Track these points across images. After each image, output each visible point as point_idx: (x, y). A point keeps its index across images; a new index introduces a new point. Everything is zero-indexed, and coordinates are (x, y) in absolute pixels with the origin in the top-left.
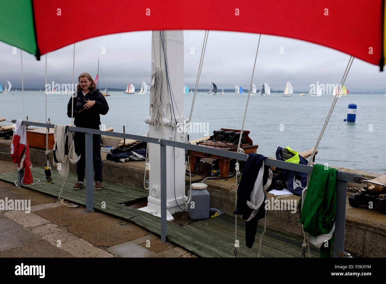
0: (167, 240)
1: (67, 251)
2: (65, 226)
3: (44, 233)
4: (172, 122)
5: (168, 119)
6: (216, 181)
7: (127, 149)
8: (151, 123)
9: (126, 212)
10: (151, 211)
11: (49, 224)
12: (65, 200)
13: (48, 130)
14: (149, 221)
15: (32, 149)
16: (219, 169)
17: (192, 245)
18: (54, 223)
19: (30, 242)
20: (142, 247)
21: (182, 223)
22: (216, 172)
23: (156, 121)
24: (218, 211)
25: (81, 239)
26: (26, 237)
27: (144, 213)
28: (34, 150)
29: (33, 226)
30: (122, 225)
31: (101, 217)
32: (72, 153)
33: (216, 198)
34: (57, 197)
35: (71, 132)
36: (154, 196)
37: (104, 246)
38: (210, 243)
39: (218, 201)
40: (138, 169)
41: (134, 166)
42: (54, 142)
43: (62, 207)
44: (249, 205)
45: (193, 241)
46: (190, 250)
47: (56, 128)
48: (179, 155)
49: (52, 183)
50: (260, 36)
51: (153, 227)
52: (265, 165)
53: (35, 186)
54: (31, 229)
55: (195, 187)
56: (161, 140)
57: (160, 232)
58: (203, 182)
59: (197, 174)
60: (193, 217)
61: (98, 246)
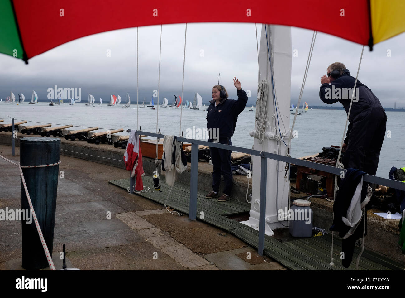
0: (264, 253)
1: (167, 254)
2: (168, 232)
3: (149, 235)
4: (277, 135)
5: (273, 133)
6: (321, 199)
7: (234, 163)
8: (256, 137)
9: (227, 224)
10: (253, 225)
11: (154, 228)
12: (171, 208)
13: (158, 140)
14: (249, 234)
15: (145, 159)
16: (326, 188)
17: (289, 261)
18: (158, 228)
19: (136, 242)
20: (238, 257)
21: (282, 239)
22: (323, 191)
23: (261, 134)
24: (322, 231)
25: (181, 244)
26: (132, 237)
27: (244, 226)
28: (147, 160)
29: (140, 228)
30: (222, 235)
31: (202, 226)
32: (179, 163)
33: (320, 217)
34: (163, 205)
35: (179, 142)
36: (255, 210)
37: (201, 253)
38: (308, 261)
39: (322, 220)
40: (243, 183)
41: (239, 180)
42: (163, 152)
43: (166, 214)
44: (344, 222)
45: (291, 257)
46: (286, 265)
47: (165, 138)
48: (282, 170)
49: (159, 191)
50: (364, 47)
51: (252, 240)
52: (363, 181)
53: (145, 193)
54: (137, 231)
55: (297, 204)
56: (262, 152)
57: (258, 245)
58: (307, 199)
59: (302, 192)
60: (295, 234)
61: (196, 252)
